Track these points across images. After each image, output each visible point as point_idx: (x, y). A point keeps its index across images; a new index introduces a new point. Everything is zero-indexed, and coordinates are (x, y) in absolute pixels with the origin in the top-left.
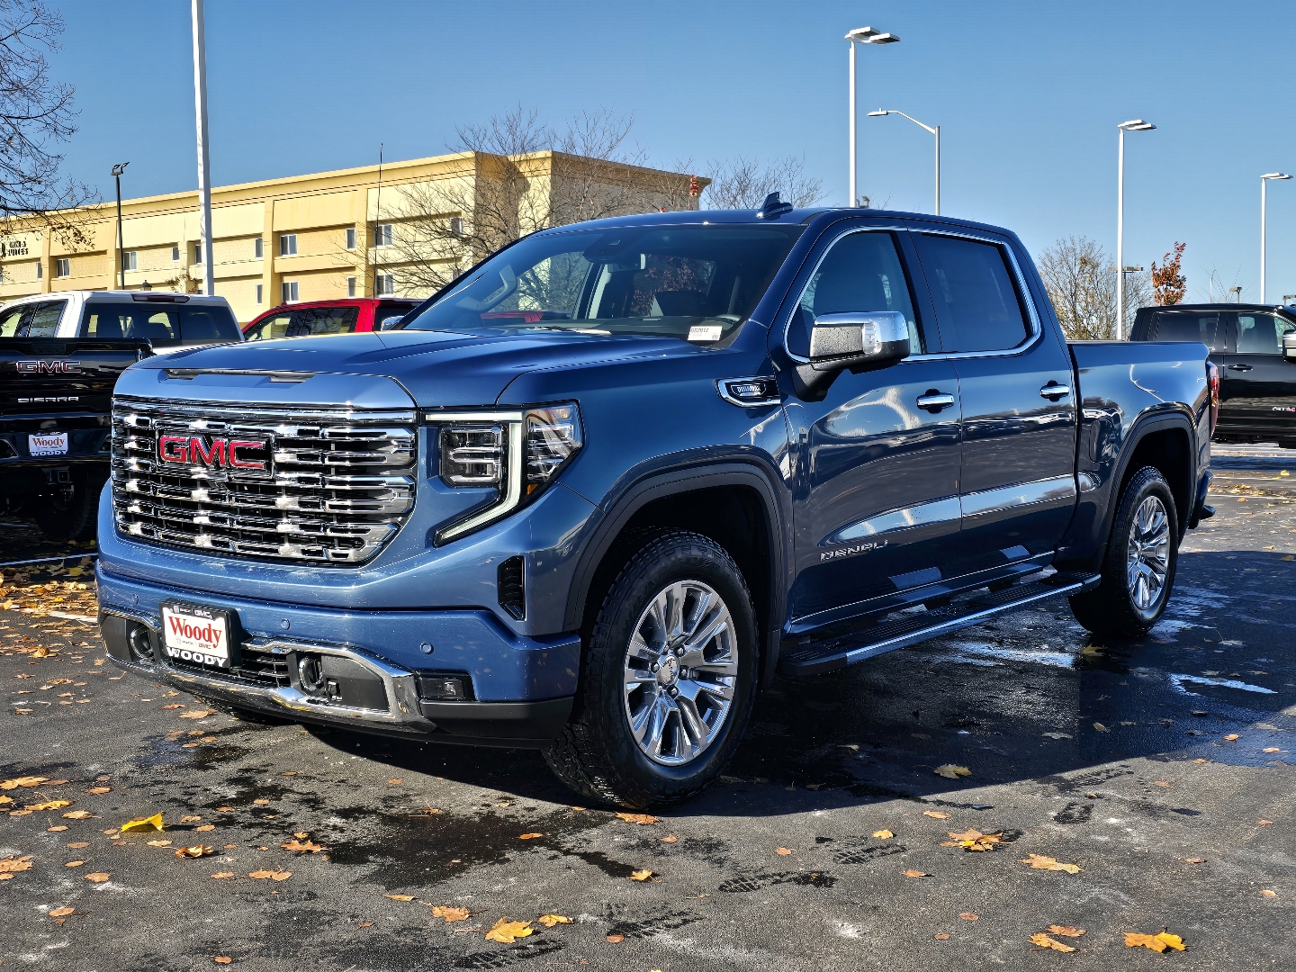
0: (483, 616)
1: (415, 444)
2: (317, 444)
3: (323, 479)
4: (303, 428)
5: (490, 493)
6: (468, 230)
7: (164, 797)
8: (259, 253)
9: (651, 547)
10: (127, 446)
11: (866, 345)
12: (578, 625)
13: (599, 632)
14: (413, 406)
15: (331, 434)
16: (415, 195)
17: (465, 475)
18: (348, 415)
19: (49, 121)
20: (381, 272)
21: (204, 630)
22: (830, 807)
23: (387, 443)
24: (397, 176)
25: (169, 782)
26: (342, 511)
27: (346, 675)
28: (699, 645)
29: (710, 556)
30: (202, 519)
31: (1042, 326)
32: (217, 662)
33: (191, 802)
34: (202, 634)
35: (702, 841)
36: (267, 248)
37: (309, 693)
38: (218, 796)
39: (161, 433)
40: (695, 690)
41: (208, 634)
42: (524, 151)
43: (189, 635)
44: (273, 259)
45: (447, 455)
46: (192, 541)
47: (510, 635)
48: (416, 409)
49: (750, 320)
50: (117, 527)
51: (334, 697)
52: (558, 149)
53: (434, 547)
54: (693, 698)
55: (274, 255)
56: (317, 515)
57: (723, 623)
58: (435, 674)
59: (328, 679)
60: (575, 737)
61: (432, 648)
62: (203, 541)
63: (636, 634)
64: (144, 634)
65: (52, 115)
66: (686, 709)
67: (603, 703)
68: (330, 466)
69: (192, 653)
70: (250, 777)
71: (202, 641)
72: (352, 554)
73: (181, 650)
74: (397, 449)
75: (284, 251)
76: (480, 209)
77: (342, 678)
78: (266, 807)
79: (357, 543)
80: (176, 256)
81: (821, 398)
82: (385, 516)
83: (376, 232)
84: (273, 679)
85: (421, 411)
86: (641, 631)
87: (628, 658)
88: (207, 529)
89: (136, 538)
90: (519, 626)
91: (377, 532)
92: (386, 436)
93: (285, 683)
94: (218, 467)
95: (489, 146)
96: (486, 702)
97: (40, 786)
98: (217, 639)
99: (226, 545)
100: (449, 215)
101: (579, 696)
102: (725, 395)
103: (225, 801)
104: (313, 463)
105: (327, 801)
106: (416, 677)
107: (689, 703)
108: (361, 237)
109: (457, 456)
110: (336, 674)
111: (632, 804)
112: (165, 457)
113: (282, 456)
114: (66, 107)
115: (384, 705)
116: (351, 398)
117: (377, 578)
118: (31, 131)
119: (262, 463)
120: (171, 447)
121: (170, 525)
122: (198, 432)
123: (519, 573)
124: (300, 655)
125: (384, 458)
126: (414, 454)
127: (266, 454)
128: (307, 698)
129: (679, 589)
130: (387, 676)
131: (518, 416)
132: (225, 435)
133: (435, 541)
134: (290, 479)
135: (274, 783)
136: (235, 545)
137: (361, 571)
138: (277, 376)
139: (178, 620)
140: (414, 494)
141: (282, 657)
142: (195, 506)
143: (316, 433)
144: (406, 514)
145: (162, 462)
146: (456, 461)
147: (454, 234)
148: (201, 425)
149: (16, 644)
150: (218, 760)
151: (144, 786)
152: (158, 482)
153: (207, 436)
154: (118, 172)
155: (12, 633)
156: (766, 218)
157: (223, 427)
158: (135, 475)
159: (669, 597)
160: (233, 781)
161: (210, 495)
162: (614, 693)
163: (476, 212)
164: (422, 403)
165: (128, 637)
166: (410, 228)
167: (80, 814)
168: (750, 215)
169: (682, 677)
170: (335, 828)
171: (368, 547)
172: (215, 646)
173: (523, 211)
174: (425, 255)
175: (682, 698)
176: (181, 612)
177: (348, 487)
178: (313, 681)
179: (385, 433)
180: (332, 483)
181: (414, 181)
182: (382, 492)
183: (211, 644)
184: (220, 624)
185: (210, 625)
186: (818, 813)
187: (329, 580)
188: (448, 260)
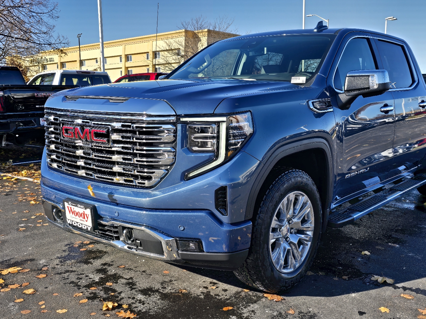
0: (207, 213)
1: (175, 132)
2: (130, 132)
3: (133, 148)
4: (123, 124)
5: (210, 156)
6: (183, 53)
7: (67, 281)
8: (121, 61)
9: (281, 178)
10: (50, 129)
11: (371, 84)
12: (250, 216)
13: (259, 218)
14: (175, 114)
15: (137, 127)
16: (167, 42)
17: (199, 147)
18: (144, 118)
19: (50, 14)
20: (157, 67)
21: (82, 213)
22: (358, 291)
23: (163, 132)
24: (162, 37)
25: (72, 271)
26: (142, 163)
27: (144, 239)
28: (299, 218)
29: (305, 180)
30: (81, 163)
31: (418, 78)
32: (87, 228)
33: (79, 284)
34: (81, 215)
35: (307, 313)
36: (123, 59)
37: (128, 244)
38: (91, 280)
39: (63, 124)
40: (297, 239)
41: (83, 215)
42: (201, 28)
43: (75, 215)
44: (125, 63)
45: (190, 138)
46: (77, 173)
47: (220, 223)
48: (176, 115)
49: (318, 74)
50: (48, 165)
51: (139, 247)
52: (211, 29)
53: (185, 180)
54: (296, 243)
55: (125, 62)
56: (131, 164)
57: (309, 209)
58: (185, 239)
59: (136, 240)
60: (247, 265)
61: (184, 229)
62: (82, 173)
63: (275, 217)
64: (59, 211)
65: (51, 12)
66: (294, 247)
67: (261, 251)
68: (136, 142)
69: (77, 223)
70: (106, 269)
71: (81, 218)
72: (147, 183)
73: (73, 221)
74: (167, 134)
75: (128, 60)
76: (186, 46)
77: (142, 240)
78: (111, 287)
79: (149, 178)
80: (97, 62)
81: (348, 108)
82: (162, 166)
83: (155, 54)
84: (113, 236)
85: (178, 116)
86: (276, 216)
87: (271, 228)
88: (83, 168)
89: (54, 169)
90: (225, 219)
91: (159, 173)
92: (162, 128)
93: (118, 238)
94: (87, 141)
95: (190, 27)
96: (208, 252)
97: (18, 272)
98: (87, 218)
99: (91, 175)
100: (177, 49)
101: (250, 249)
102: (312, 107)
103: (94, 283)
104: (128, 140)
105: (137, 284)
106: (176, 241)
107: (294, 244)
108: (151, 56)
109: (196, 138)
110: (140, 238)
111: (269, 290)
112: (65, 136)
113: (115, 137)
114: (55, 9)
115: (162, 253)
116: (145, 111)
117: (158, 194)
118: (45, 18)
119: (106, 139)
120: (67, 131)
121: (68, 165)
122: (78, 125)
123: (225, 194)
124: (124, 228)
125: (161, 139)
126: (175, 136)
127: (107, 135)
128: (127, 246)
129: (292, 196)
130: (163, 239)
131: (224, 119)
132: (90, 126)
133: (185, 177)
134: (118, 147)
135: (115, 273)
136: (95, 176)
137: (151, 191)
138: (112, 99)
139: (71, 208)
140: (175, 156)
141: (116, 227)
142: (78, 157)
143: (130, 126)
144: (171, 165)
145: (64, 138)
146: (195, 140)
147: (178, 54)
148: (79, 121)
149: (28, 196)
150: (94, 258)
151: (61, 273)
152: (63, 146)
153: (82, 127)
154: (79, 36)
155: (28, 191)
156: (318, 32)
157: (89, 122)
158: (53, 142)
159: (288, 199)
160: (99, 271)
161: (84, 153)
162: (266, 245)
163: (185, 48)
164: (179, 113)
165: (53, 211)
166: (166, 52)
167: (30, 291)
168: (311, 31)
169: (291, 233)
170: (140, 301)
171: (154, 180)
172: (86, 221)
173: (200, 47)
174: (170, 61)
175: (291, 242)
176: (72, 205)
177: (144, 152)
178: (130, 239)
179: (162, 127)
180: (137, 150)
181: (167, 39)
182: (160, 155)
183: (85, 220)
184: (88, 212)
185: (84, 212)
186: (353, 295)
187: (136, 195)
188: (177, 63)
